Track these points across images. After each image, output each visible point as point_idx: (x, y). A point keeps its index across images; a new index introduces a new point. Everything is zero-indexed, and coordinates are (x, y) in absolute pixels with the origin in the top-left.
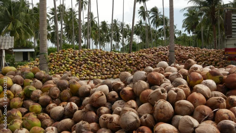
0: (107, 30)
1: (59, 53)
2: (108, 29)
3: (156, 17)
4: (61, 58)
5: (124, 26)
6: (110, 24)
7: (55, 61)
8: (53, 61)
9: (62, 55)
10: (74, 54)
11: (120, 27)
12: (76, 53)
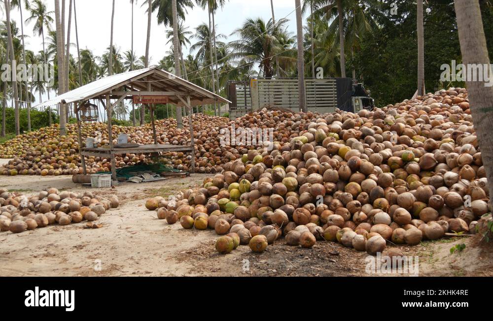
0: (95, 68)
1: (51, 128)
2: (97, 68)
3: (205, 46)
4: (56, 133)
5: (135, 61)
6: (101, 56)
7: (49, 137)
8: (47, 137)
9: (56, 130)
10: (70, 129)
11: (126, 63)
12: (72, 127)
